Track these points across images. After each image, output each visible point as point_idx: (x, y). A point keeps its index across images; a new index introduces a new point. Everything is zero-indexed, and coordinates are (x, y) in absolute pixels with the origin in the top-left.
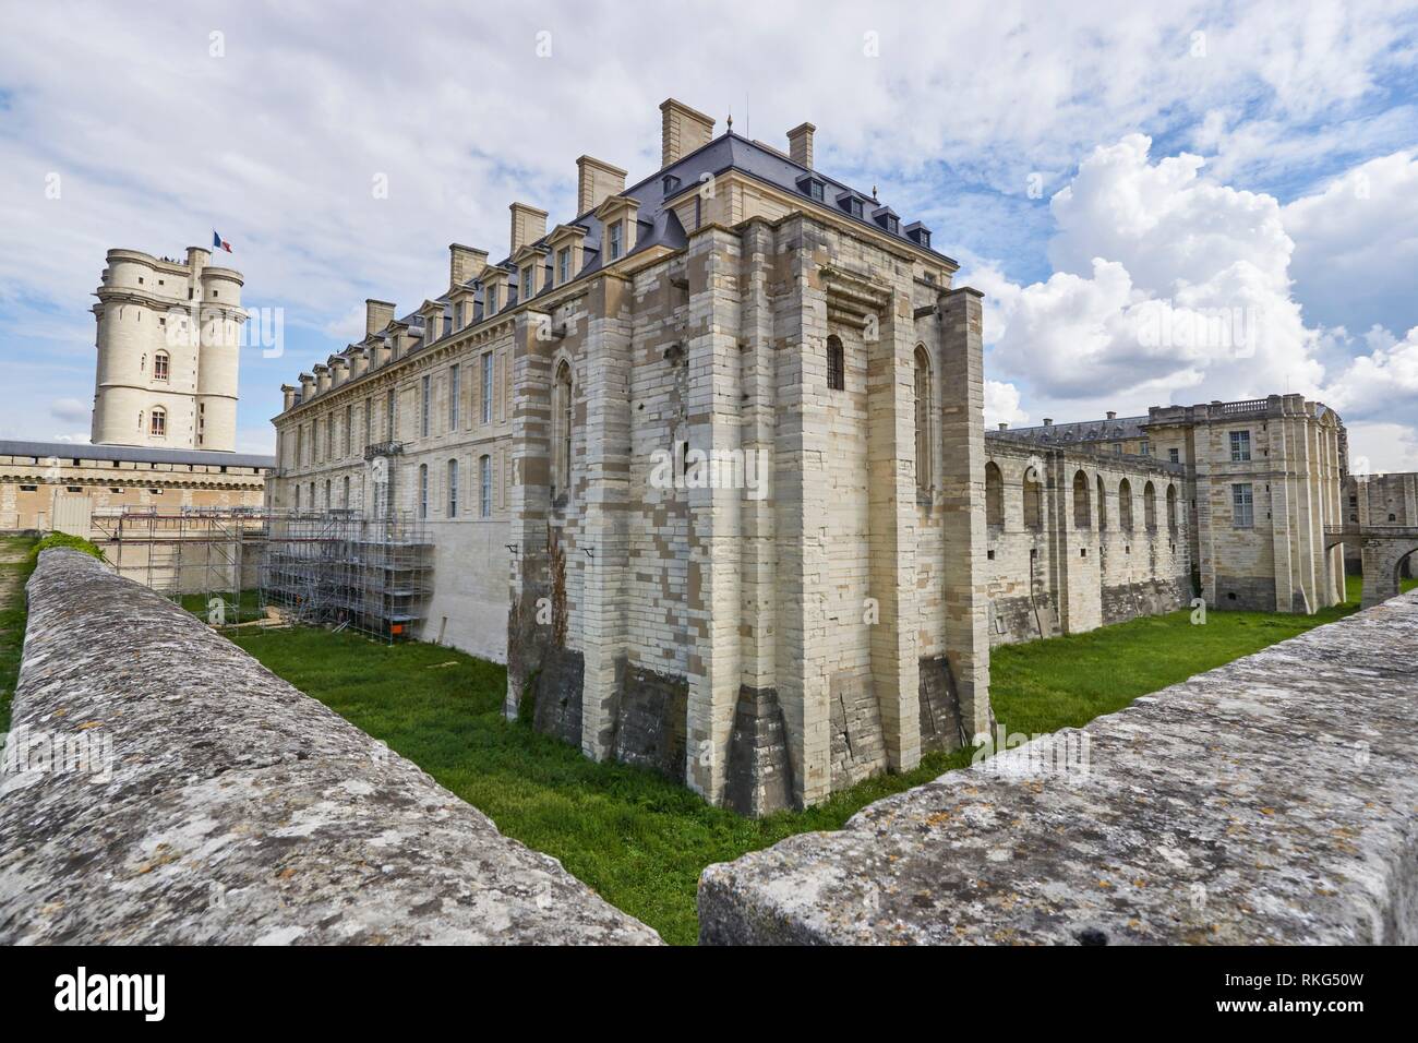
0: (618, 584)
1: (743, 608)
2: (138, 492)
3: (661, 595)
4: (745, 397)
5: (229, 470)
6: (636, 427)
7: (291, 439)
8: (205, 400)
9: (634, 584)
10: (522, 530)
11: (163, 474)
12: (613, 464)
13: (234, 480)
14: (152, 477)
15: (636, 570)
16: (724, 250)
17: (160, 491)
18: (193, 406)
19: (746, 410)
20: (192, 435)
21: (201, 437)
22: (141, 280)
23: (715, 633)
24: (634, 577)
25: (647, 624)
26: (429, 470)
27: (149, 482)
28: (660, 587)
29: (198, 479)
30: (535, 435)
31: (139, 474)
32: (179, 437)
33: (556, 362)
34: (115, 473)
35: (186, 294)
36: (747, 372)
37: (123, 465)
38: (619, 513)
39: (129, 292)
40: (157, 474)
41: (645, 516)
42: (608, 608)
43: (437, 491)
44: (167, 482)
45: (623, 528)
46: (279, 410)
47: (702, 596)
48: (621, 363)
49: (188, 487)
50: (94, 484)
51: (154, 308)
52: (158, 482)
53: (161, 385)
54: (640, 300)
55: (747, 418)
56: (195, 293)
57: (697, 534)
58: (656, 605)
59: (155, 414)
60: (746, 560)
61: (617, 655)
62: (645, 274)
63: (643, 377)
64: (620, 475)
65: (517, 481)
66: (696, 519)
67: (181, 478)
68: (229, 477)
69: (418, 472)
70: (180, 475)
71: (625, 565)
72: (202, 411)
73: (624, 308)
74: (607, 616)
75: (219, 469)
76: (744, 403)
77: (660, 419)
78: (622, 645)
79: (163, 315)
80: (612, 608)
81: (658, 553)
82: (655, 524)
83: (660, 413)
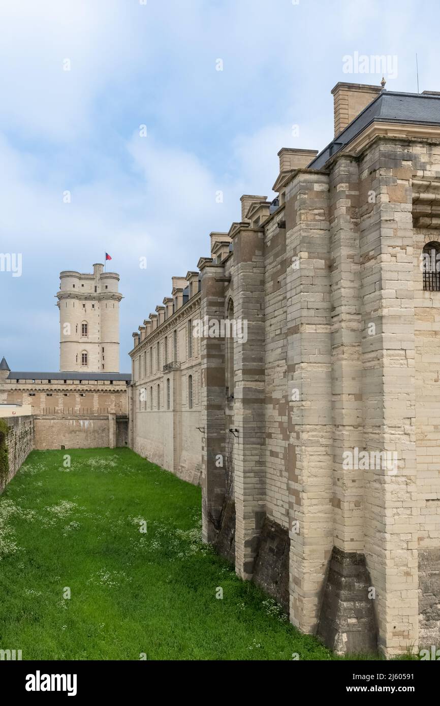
0: (257, 458)
1: (334, 484)
2: (75, 395)
3: (283, 468)
4: (333, 309)
5: (114, 382)
6: (268, 341)
7: (137, 363)
8: (104, 345)
9: (269, 459)
10: (205, 418)
11: (86, 385)
12: (250, 370)
13: (117, 388)
14: (80, 387)
15: (270, 448)
16: (311, 189)
17: (84, 395)
18: (99, 349)
19: (335, 319)
20: (100, 365)
21: (103, 365)
22: (74, 286)
23: (305, 502)
24: (268, 453)
25: (276, 489)
26: (193, 379)
27: (79, 390)
28: (283, 462)
29: (100, 388)
30: (214, 353)
31: (75, 386)
32: (93, 367)
33: (227, 300)
34: (65, 386)
35: (94, 289)
36: (335, 287)
37: (68, 382)
38: (256, 406)
39: (69, 293)
40: (82, 386)
41: (274, 408)
42: (248, 475)
43: (197, 392)
44: (87, 390)
45: (260, 417)
46: (132, 347)
47: (297, 472)
48: (256, 294)
49: (96, 392)
50: (57, 392)
51: (80, 299)
52: (83, 390)
53: (84, 339)
54: (269, 244)
55: (336, 326)
56: (97, 288)
57: (293, 423)
58: (281, 476)
59: (83, 355)
60: (336, 444)
61: (257, 509)
62: (271, 224)
63: (271, 302)
64: (257, 377)
65: (204, 384)
66: (292, 411)
67: (93, 388)
68: (114, 386)
69: (188, 380)
70: (92, 386)
71: (263, 444)
72: (103, 351)
73: (257, 252)
74: (248, 480)
75: (109, 382)
76: (333, 314)
77: (281, 334)
78: (260, 503)
79: (84, 302)
80: (252, 475)
81: (281, 436)
82: (280, 414)
83: (281, 329)
